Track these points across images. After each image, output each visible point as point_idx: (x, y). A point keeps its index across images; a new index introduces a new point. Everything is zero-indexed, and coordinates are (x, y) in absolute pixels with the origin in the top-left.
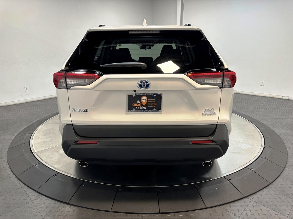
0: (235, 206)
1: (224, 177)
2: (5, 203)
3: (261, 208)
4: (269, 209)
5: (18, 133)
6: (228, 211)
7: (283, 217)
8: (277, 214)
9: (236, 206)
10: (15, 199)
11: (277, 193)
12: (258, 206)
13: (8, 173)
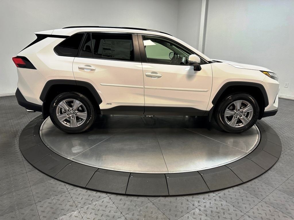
0: (197, 198)
1: (197, 171)
2: (6, 172)
3: (222, 203)
4: (230, 205)
5: (35, 117)
6: (189, 201)
7: (241, 213)
8: (236, 210)
9: (199, 198)
10: (14, 170)
11: (246, 192)
12: (220, 201)
13: (16, 149)
